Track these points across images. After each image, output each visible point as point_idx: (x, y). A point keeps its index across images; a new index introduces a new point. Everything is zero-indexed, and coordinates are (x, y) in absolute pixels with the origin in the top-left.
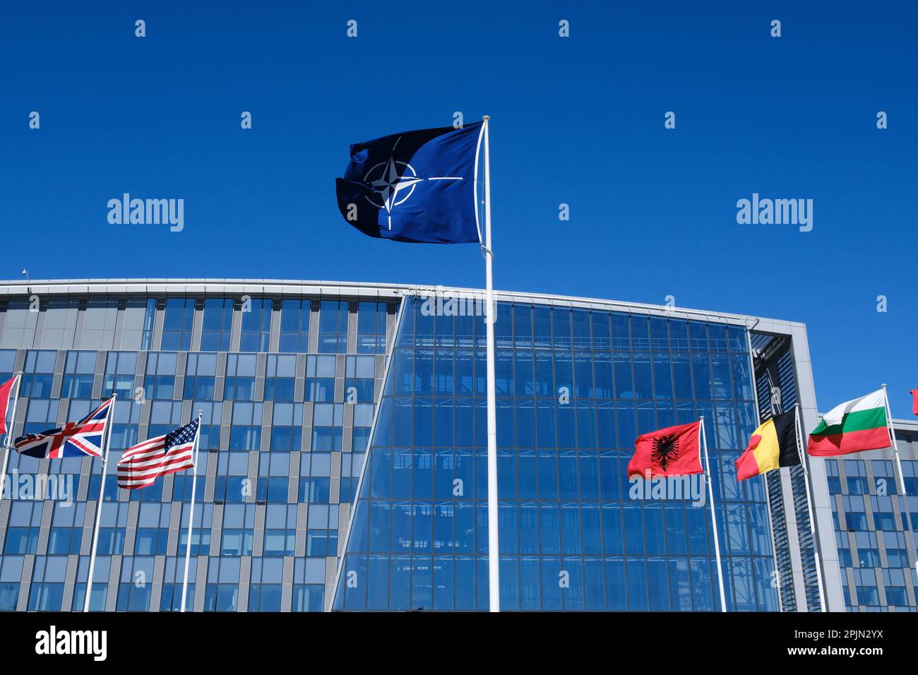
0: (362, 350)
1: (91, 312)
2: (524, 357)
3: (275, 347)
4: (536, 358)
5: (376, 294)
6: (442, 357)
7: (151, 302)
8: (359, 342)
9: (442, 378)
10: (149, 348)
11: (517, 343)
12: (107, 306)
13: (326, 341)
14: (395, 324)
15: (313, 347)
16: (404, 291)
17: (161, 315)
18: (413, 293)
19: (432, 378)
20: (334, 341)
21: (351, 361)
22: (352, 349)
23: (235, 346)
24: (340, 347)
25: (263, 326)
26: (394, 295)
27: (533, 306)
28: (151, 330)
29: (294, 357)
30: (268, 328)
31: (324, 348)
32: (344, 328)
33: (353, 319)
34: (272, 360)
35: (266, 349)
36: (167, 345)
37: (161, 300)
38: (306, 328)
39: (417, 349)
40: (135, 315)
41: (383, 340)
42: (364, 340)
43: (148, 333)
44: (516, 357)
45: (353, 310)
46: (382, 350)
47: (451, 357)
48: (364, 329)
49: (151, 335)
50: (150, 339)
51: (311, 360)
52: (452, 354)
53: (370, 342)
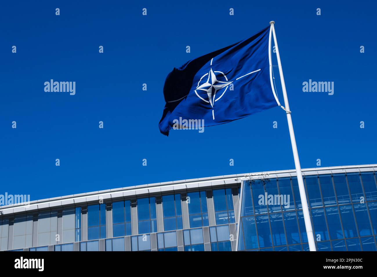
0: (219, 222)
1: (41, 222)
2: (332, 212)
3: (161, 228)
4: (341, 211)
5: (223, 183)
6: (275, 219)
7: (78, 210)
8: (217, 217)
9: (277, 236)
10: (80, 240)
11: (326, 203)
12: (51, 216)
13: (195, 219)
14: (239, 201)
15: (186, 225)
16: (241, 178)
17: (85, 217)
18: (248, 178)
19: (271, 236)
20: (200, 219)
21: (213, 230)
22: (212, 222)
23: (135, 230)
24: (205, 222)
25: (151, 215)
26: (236, 182)
27: (332, 176)
28: (80, 228)
29: (174, 233)
30: (155, 216)
31: (193, 224)
32: (205, 209)
33: (210, 202)
34: (160, 237)
35: (156, 230)
36: (91, 236)
37: (84, 207)
38: (180, 212)
39: (256, 217)
40: (69, 219)
41: (232, 214)
42: (220, 216)
43: (78, 229)
44: (327, 213)
45: (210, 196)
46: (233, 220)
47: (281, 218)
48: (219, 207)
49: (80, 231)
50: (80, 234)
51: (186, 233)
52: (281, 216)
53: (224, 217)
